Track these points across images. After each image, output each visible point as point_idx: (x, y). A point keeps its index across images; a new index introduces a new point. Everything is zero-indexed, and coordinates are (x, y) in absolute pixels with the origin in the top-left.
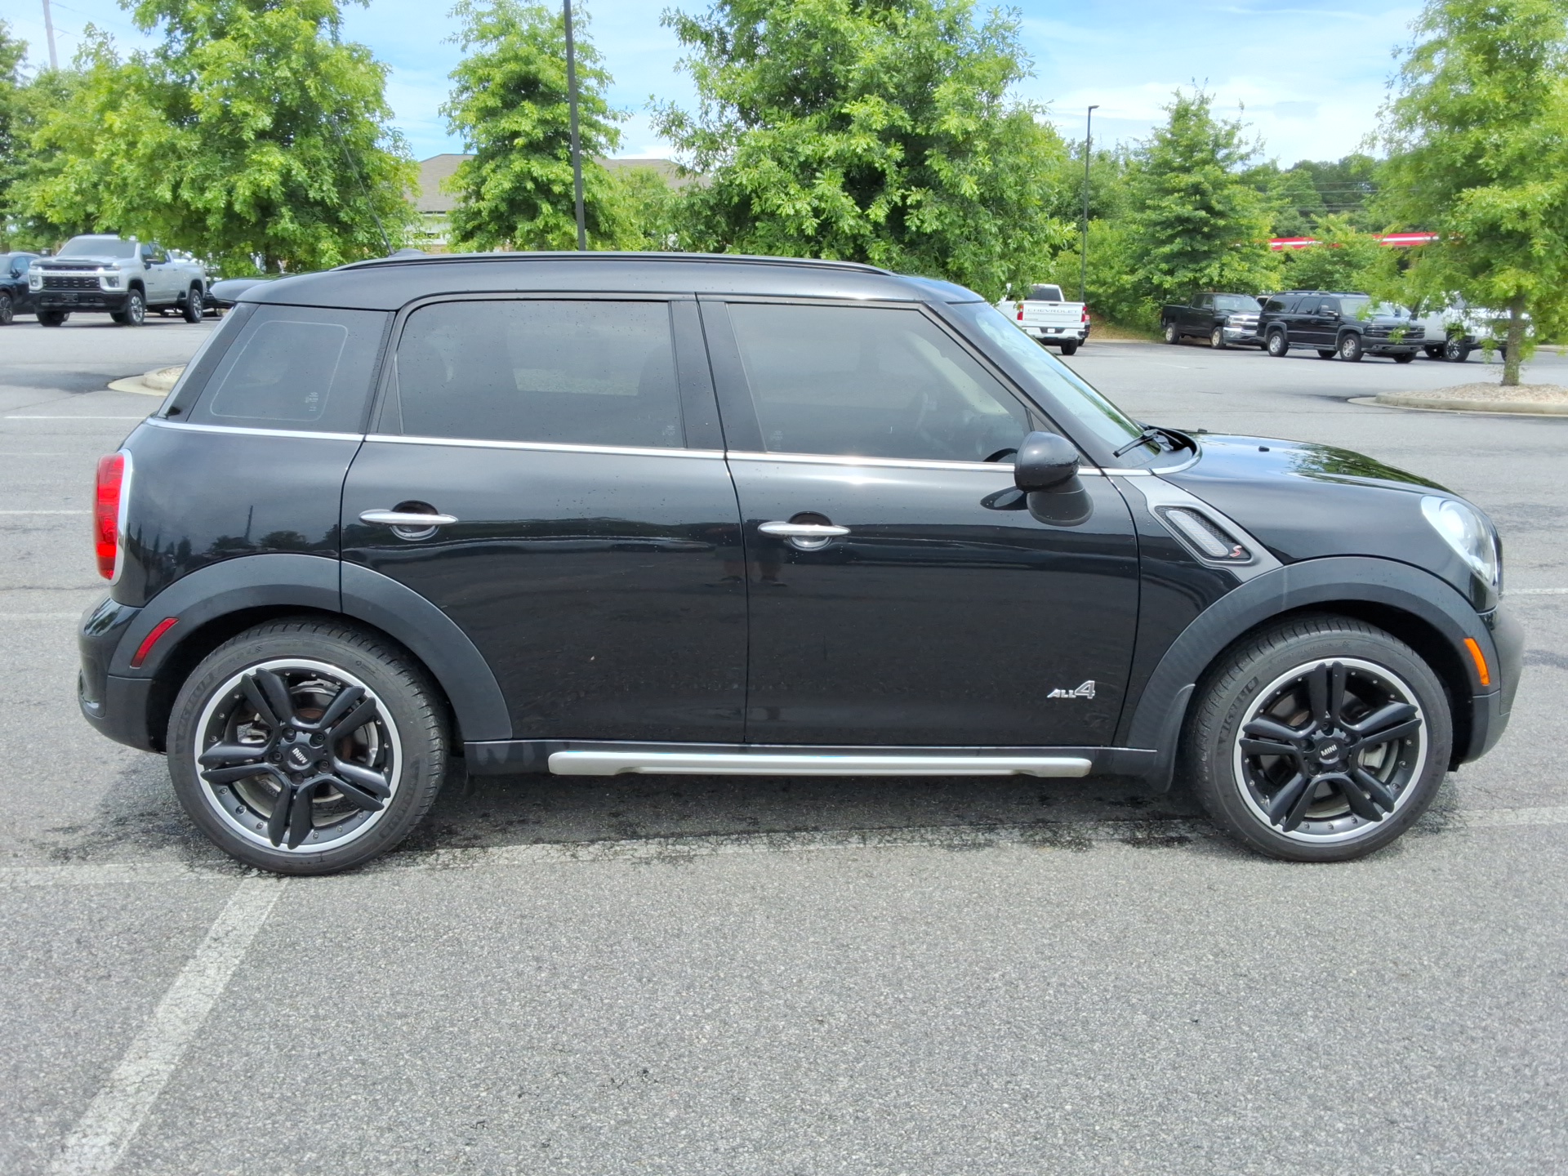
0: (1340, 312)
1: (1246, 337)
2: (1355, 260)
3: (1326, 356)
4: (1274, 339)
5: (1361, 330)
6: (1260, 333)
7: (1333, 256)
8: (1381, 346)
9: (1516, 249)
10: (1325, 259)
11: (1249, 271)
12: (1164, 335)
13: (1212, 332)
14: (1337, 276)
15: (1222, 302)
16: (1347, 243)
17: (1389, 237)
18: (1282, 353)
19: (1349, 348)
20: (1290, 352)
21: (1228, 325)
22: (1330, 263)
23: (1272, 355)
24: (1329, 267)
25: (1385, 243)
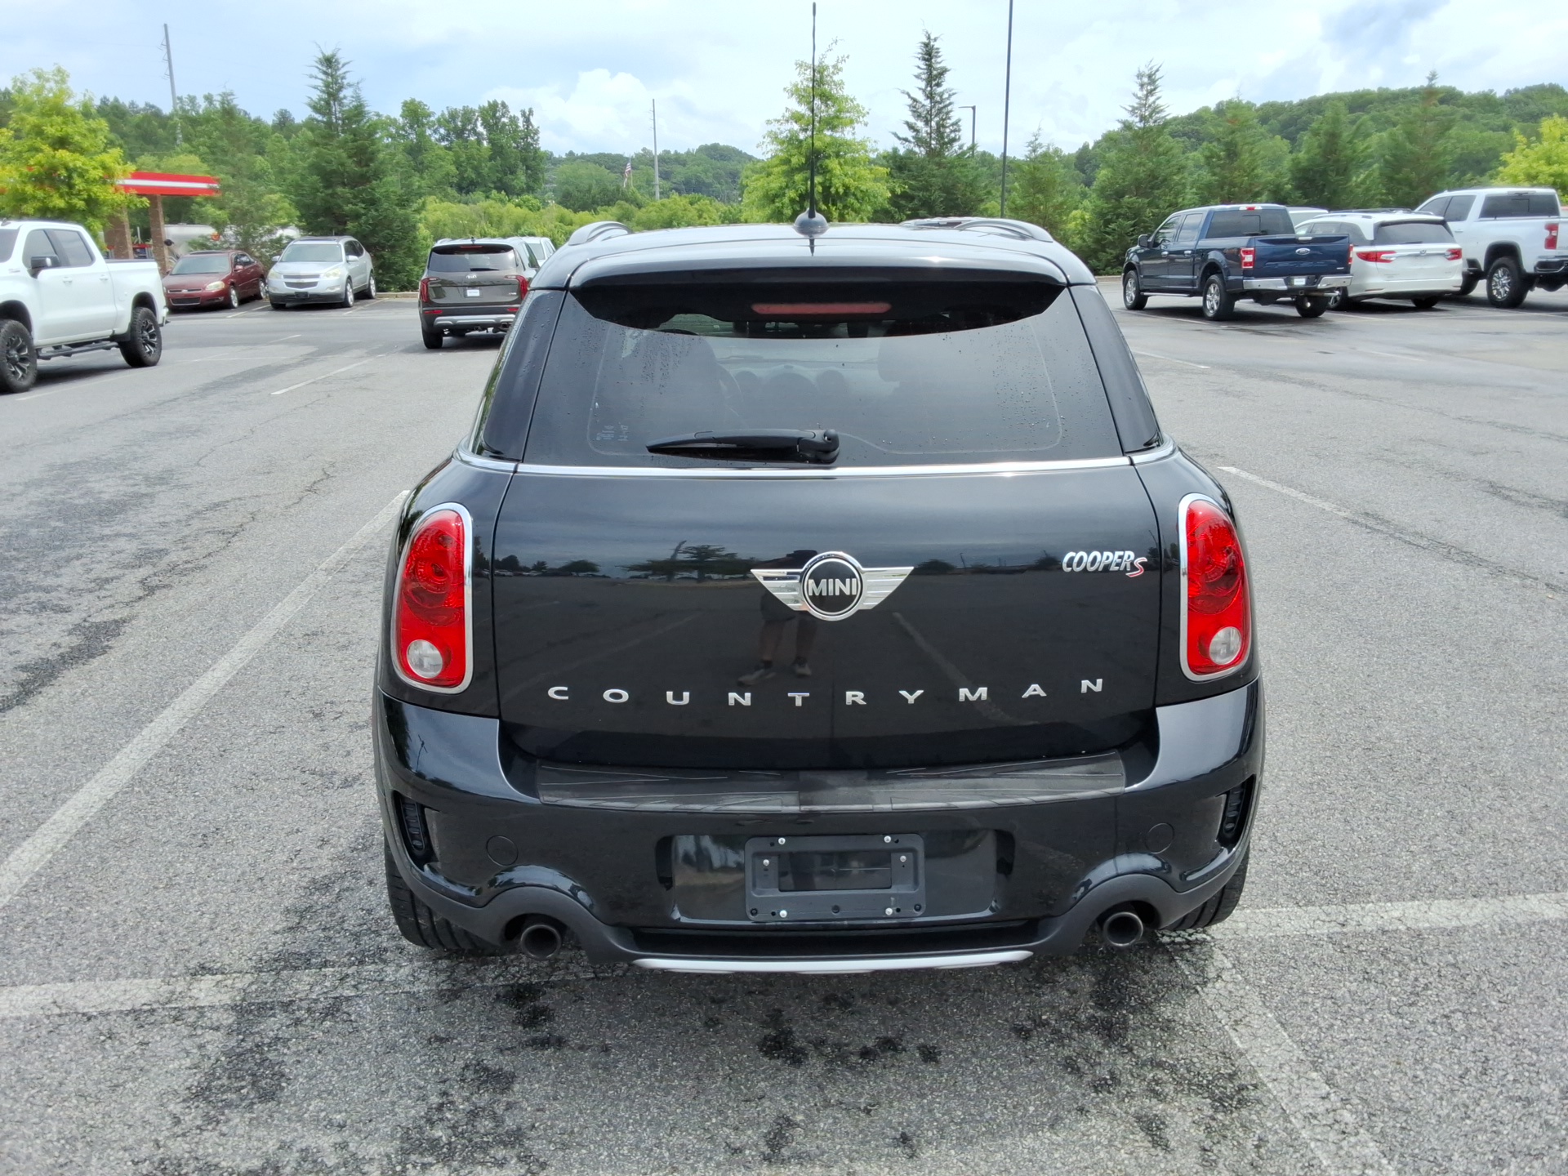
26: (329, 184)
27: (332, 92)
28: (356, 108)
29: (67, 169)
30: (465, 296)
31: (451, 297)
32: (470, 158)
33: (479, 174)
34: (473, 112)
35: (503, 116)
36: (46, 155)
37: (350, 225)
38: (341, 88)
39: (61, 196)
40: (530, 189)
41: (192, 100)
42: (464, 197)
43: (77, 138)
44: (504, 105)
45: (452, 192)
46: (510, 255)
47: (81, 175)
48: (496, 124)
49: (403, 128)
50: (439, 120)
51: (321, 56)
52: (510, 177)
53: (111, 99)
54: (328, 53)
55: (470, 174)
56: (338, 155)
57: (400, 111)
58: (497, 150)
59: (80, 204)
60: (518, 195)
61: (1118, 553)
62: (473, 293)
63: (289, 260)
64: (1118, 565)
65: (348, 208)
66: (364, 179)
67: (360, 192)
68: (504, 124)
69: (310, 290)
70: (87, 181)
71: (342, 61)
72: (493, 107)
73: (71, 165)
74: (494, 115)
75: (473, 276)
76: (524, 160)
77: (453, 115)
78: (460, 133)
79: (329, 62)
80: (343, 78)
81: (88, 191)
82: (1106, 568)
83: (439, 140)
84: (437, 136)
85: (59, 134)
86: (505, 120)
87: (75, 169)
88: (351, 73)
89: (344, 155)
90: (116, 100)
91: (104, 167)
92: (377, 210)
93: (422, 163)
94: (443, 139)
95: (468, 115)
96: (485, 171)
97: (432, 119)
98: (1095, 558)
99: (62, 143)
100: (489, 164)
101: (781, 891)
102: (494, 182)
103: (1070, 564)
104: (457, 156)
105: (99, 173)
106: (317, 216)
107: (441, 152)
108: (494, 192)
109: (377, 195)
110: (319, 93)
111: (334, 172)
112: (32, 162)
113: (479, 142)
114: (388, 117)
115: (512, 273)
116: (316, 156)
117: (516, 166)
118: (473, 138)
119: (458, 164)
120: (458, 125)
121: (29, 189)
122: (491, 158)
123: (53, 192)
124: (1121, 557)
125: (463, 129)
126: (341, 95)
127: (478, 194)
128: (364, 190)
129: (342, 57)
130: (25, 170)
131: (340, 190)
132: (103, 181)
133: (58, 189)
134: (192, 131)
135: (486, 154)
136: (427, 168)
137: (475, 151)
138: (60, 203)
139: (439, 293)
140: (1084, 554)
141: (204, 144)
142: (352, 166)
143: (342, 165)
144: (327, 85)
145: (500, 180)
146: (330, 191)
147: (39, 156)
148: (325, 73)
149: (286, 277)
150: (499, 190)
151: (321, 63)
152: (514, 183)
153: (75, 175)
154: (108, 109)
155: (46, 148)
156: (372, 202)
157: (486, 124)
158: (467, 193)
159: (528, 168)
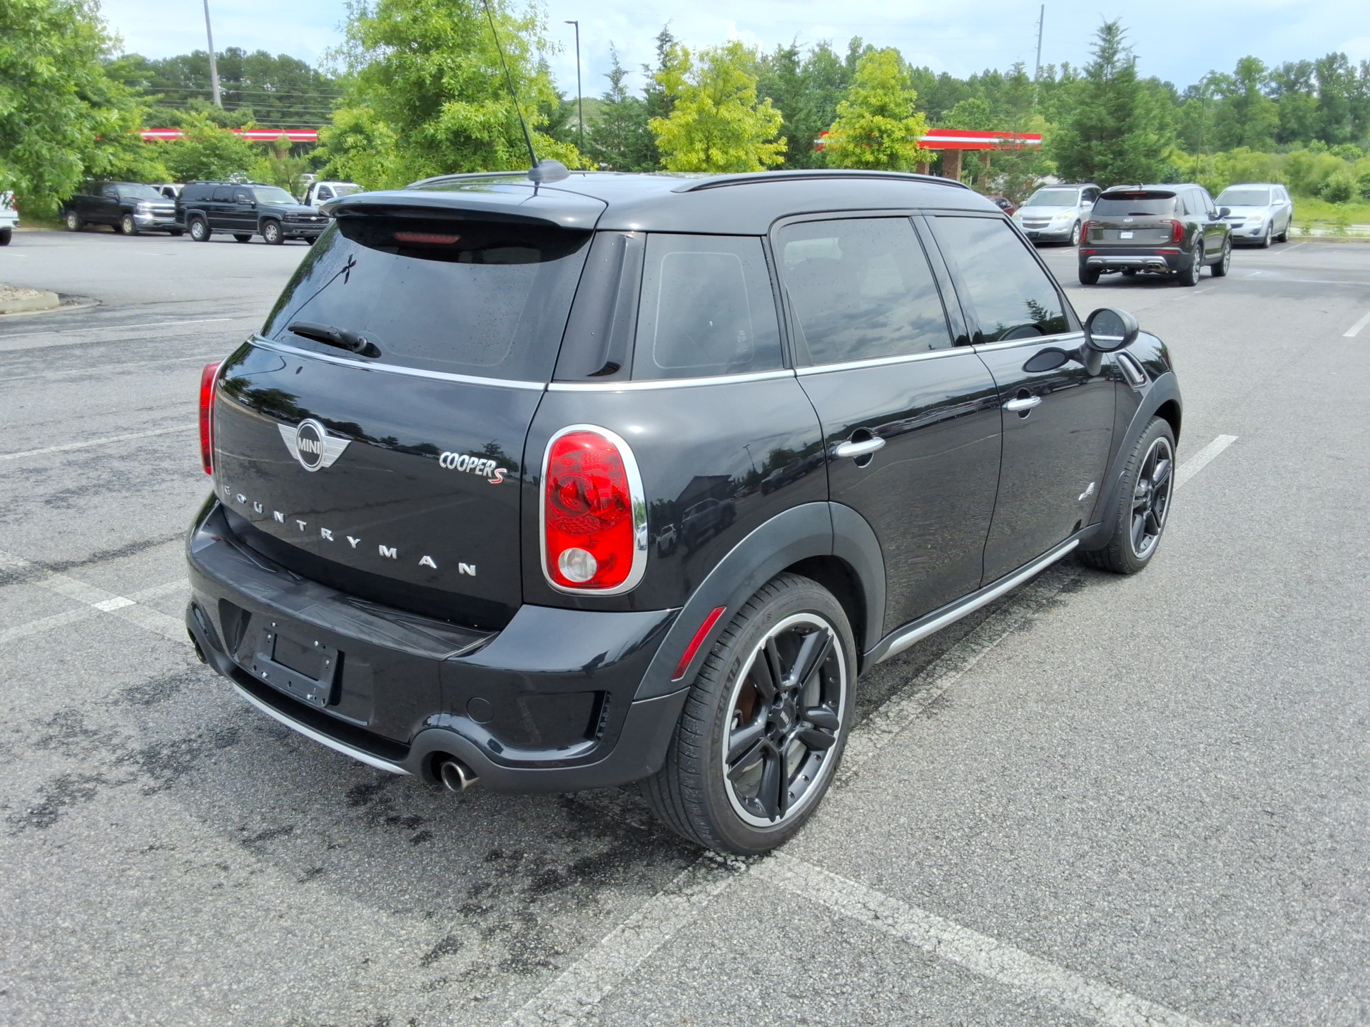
0: (255, 200)
1: (157, 224)
2: (225, 153)
3: (243, 239)
4: (195, 226)
5: (280, 217)
6: (179, 220)
7: (205, 149)
8: (299, 231)
9: (475, 153)
10: (200, 153)
11: (135, 161)
12: (65, 223)
13: (122, 219)
14: (213, 168)
15: (126, 191)
16: (215, 138)
17: (250, 131)
18: (205, 238)
19: (272, 233)
20: (213, 237)
21: (138, 212)
22: (205, 155)
23: (196, 240)
24: (204, 160)
25: (246, 137)
26: (1088, 138)
27: (1107, 55)
28: (1126, 69)
29: (880, 131)
30: (1119, 238)
31: (1109, 238)
32: (1295, 109)
33: (1302, 125)
34: (1309, 65)
35: (1340, 67)
36: (870, 120)
37: (1096, 175)
38: (1114, 53)
39: (872, 153)
40: (1354, 138)
41: (1051, 68)
42: (1282, 147)
43: (892, 105)
44: (1343, 57)
45: (1270, 141)
46: (1173, 201)
47: (889, 136)
48: (1331, 76)
49: (1234, 84)
50: (1271, 75)
51: (1103, 25)
52: (1336, 126)
53: (992, 71)
54: (1110, 22)
55: (1293, 124)
56: (1100, 113)
57: (1235, 68)
58: (1327, 100)
59: (884, 158)
60: (1340, 143)
61: (483, 461)
62: (1127, 236)
63: (1034, 204)
64: (480, 470)
65: (1098, 159)
66: (1119, 132)
67: (1112, 145)
68: (1340, 76)
69: (1041, 230)
70: (893, 141)
71: (1121, 28)
72: (1332, 59)
73: (883, 128)
74: (1331, 66)
75: (1129, 220)
76: (1354, 110)
77: (1288, 69)
78: (1291, 86)
79: (1109, 30)
80: (1118, 43)
81: (892, 148)
82: (473, 470)
83: (1269, 94)
84: (1267, 90)
85: (878, 103)
86: (1341, 71)
87: (886, 131)
88: (1125, 41)
89: (1104, 112)
90: (996, 71)
91: (908, 129)
92: (1122, 161)
93: (1246, 115)
94: (1273, 92)
95: (1303, 70)
96: (1309, 121)
97: (1265, 73)
98: (464, 460)
99: (882, 110)
100: (1314, 115)
101: (273, 659)
102: (1316, 132)
103: (445, 460)
104: (1283, 107)
105: (903, 133)
106: (1071, 166)
107: (1266, 105)
108: (1315, 141)
109: (1126, 147)
110: (1095, 58)
111: (1093, 127)
112: (857, 126)
113: (1309, 94)
114: (1222, 74)
115: (1170, 217)
116: (1081, 114)
117: (1343, 116)
118: (1304, 90)
119: (1282, 116)
120: (1291, 79)
121: (851, 147)
122: (1319, 108)
123: (867, 149)
124: (484, 464)
125: (1295, 83)
126: (1116, 58)
127: (1298, 143)
128: (1115, 143)
129: (1122, 25)
130: (851, 132)
131: (1094, 143)
132: (904, 140)
133: (870, 146)
134: (1045, 95)
135: (1314, 105)
136: (1251, 119)
137: (1302, 103)
138: (869, 157)
139: (1098, 235)
140: (456, 455)
141: (1053, 106)
142: (1111, 122)
143: (1101, 121)
144: (1103, 51)
145: (1323, 130)
146: (1086, 145)
147: (863, 121)
148: (1104, 40)
149: (1025, 219)
150: (1319, 139)
151: (1102, 31)
152: (1337, 132)
153: (885, 136)
154: (988, 79)
155: (868, 116)
156: (1120, 154)
157: (1321, 77)
158: (1286, 142)
159: (1356, 117)
